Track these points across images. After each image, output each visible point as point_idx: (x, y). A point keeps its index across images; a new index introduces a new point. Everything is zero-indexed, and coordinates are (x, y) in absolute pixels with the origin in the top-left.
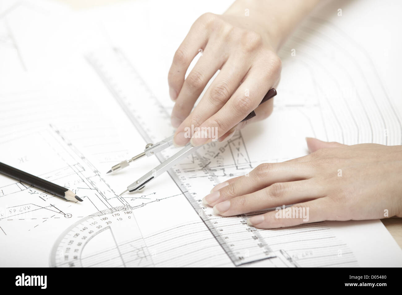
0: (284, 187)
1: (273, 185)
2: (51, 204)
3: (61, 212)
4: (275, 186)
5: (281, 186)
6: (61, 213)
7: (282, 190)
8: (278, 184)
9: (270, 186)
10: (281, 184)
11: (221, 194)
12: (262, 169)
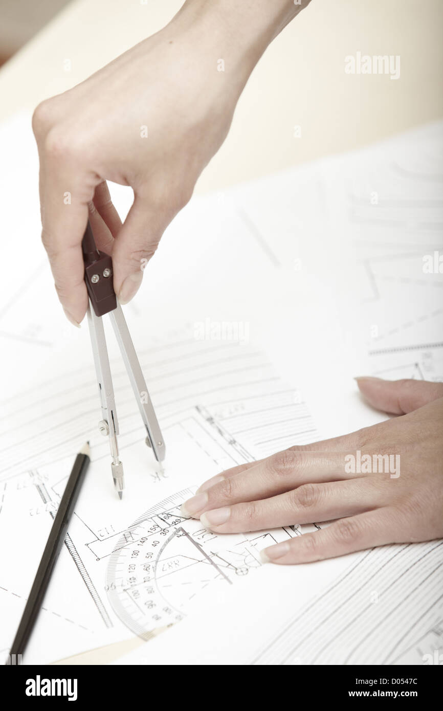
0: (319, 491)
1: (302, 487)
2: (211, 552)
3: (230, 564)
4: (305, 488)
5: (313, 489)
6: (230, 566)
7: (316, 495)
8: (309, 486)
9: (296, 490)
10: (314, 485)
11: (209, 498)
12: (283, 461)
